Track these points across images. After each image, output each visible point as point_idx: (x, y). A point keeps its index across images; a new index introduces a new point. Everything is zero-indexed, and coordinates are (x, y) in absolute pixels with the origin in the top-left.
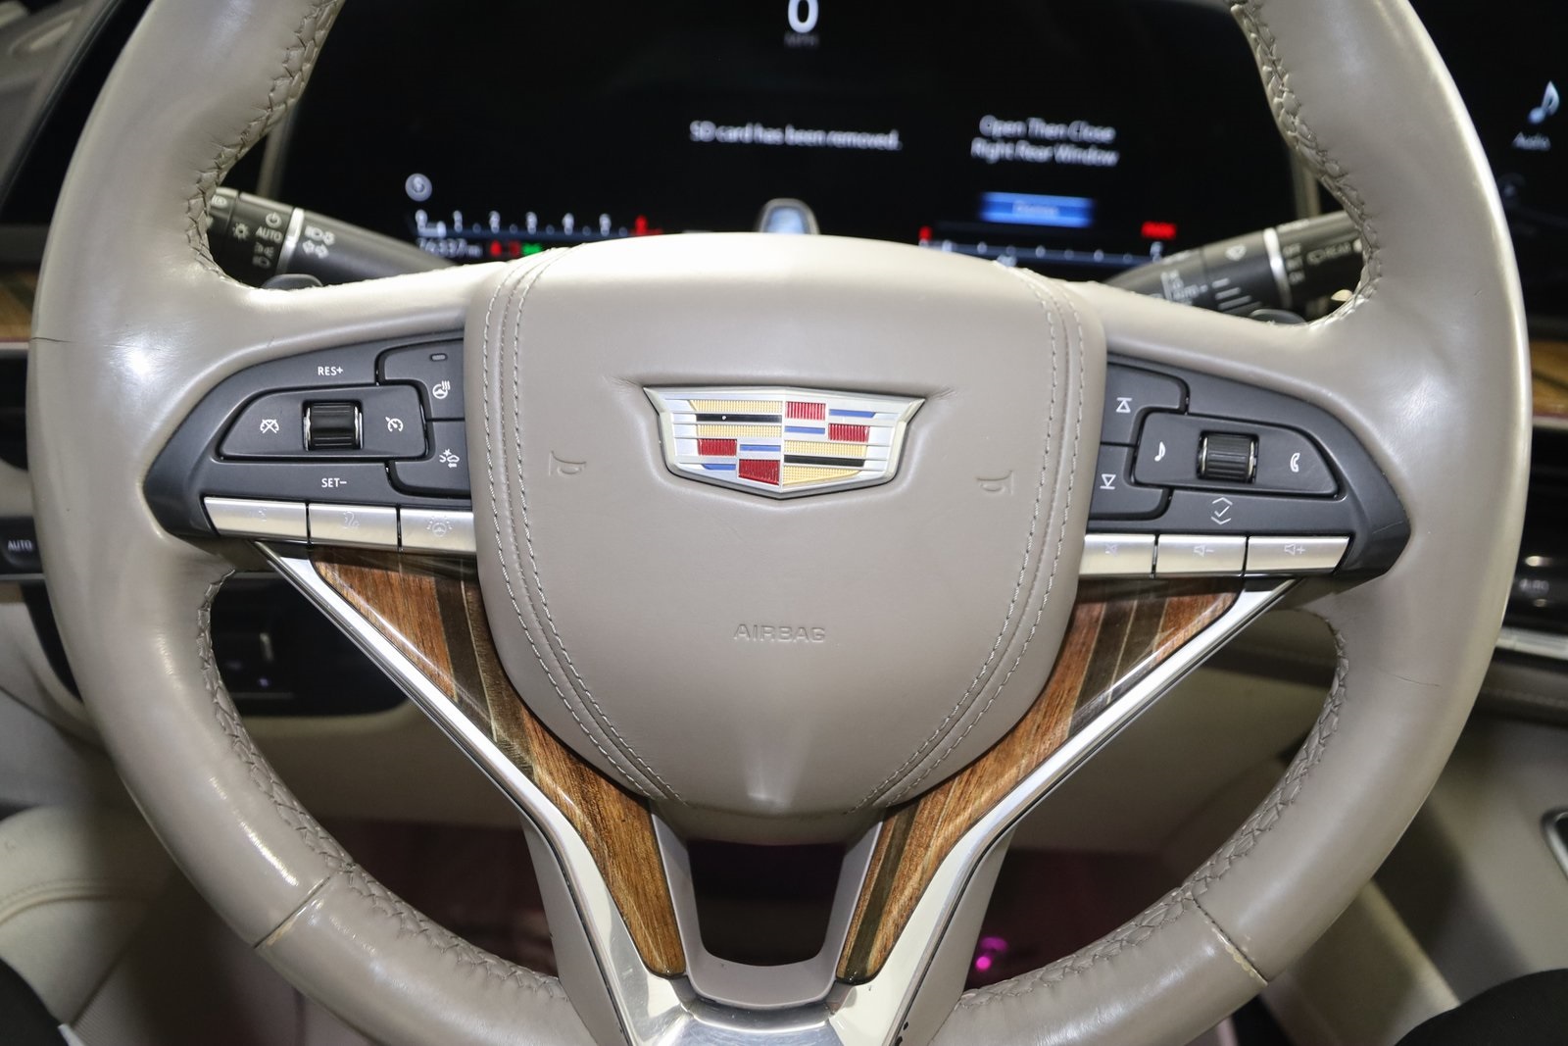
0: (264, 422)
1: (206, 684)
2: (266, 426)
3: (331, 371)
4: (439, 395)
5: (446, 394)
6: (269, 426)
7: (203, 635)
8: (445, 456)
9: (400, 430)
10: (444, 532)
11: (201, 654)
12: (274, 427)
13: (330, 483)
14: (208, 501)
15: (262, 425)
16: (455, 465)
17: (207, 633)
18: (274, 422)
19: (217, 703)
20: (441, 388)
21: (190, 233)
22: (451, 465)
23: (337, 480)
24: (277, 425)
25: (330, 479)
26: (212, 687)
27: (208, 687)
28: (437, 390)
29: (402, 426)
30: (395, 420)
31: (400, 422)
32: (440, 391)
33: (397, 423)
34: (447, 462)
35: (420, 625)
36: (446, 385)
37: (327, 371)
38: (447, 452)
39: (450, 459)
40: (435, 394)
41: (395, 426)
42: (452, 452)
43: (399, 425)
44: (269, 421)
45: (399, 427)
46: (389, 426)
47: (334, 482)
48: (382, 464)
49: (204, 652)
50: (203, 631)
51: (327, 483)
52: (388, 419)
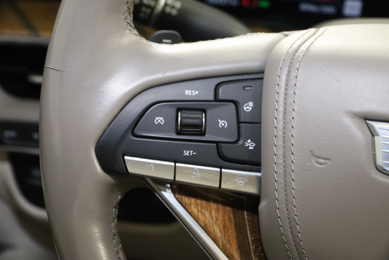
0: (157, 118)
1: (115, 247)
2: (157, 121)
3: (192, 93)
4: (247, 109)
5: (250, 109)
6: (159, 121)
7: (114, 221)
8: (248, 143)
9: (225, 127)
10: (244, 182)
11: (113, 231)
12: (161, 121)
13: (188, 153)
14: (126, 158)
15: (156, 120)
16: (252, 148)
17: (116, 220)
18: (162, 118)
19: (120, 258)
20: (248, 105)
21: (126, 15)
22: (250, 148)
23: (191, 152)
24: (163, 120)
25: (188, 151)
26: (118, 249)
27: (116, 249)
28: (246, 107)
29: (226, 125)
30: (223, 121)
31: (226, 122)
32: (248, 107)
33: (224, 123)
34: (249, 146)
35: (224, 227)
36: (251, 104)
37: (190, 93)
38: (249, 141)
39: (250, 145)
40: (245, 108)
41: (223, 125)
42: (252, 141)
43: (225, 124)
44: (159, 118)
45: (225, 125)
46: (220, 124)
47: (190, 152)
48: (215, 144)
49: (115, 231)
50: (115, 219)
51: (186, 153)
52: (219, 121)
